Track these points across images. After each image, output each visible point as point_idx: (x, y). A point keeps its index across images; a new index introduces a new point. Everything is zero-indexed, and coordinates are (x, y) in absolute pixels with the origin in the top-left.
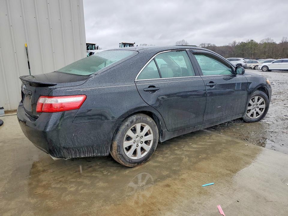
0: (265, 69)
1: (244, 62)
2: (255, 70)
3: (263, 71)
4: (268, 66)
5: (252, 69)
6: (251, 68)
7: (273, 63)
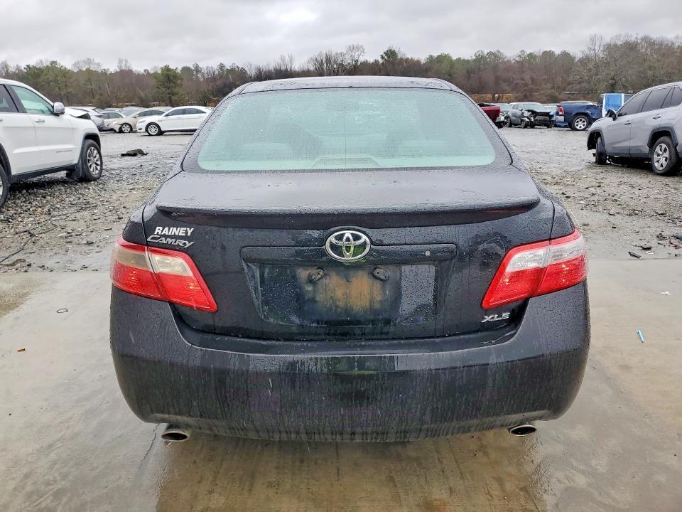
0: (153, 130)
1: (99, 116)
2: (122, 134)
3: (150, 135)
4: (159, 123)
5: (115, 132)
6: (112, 130)
7: (167, 115)
